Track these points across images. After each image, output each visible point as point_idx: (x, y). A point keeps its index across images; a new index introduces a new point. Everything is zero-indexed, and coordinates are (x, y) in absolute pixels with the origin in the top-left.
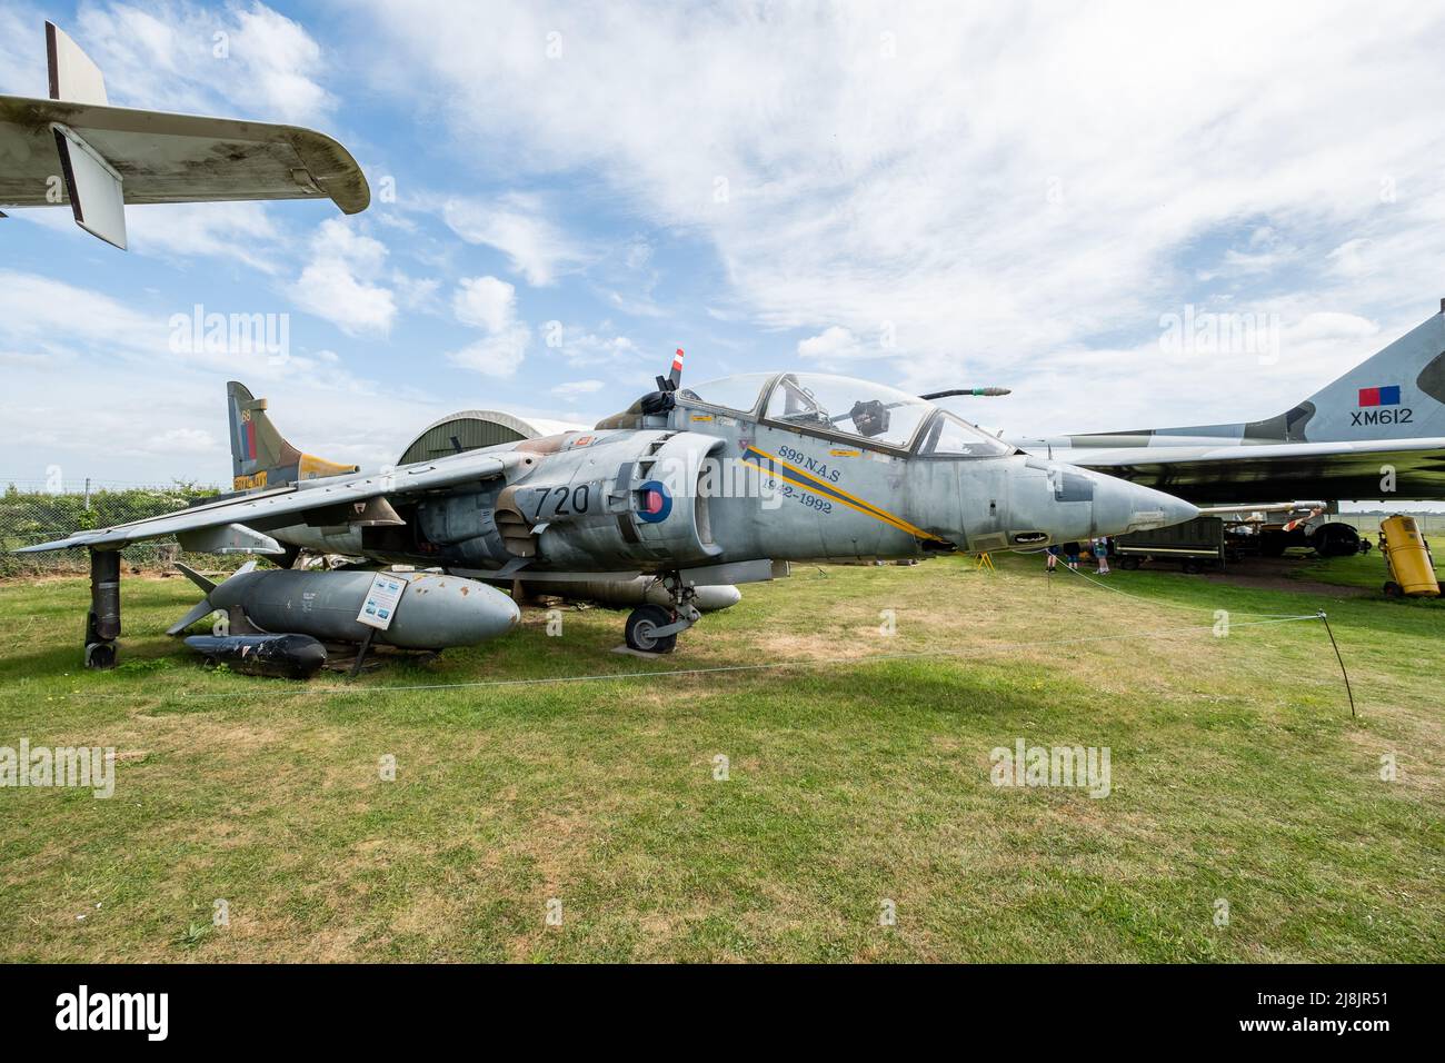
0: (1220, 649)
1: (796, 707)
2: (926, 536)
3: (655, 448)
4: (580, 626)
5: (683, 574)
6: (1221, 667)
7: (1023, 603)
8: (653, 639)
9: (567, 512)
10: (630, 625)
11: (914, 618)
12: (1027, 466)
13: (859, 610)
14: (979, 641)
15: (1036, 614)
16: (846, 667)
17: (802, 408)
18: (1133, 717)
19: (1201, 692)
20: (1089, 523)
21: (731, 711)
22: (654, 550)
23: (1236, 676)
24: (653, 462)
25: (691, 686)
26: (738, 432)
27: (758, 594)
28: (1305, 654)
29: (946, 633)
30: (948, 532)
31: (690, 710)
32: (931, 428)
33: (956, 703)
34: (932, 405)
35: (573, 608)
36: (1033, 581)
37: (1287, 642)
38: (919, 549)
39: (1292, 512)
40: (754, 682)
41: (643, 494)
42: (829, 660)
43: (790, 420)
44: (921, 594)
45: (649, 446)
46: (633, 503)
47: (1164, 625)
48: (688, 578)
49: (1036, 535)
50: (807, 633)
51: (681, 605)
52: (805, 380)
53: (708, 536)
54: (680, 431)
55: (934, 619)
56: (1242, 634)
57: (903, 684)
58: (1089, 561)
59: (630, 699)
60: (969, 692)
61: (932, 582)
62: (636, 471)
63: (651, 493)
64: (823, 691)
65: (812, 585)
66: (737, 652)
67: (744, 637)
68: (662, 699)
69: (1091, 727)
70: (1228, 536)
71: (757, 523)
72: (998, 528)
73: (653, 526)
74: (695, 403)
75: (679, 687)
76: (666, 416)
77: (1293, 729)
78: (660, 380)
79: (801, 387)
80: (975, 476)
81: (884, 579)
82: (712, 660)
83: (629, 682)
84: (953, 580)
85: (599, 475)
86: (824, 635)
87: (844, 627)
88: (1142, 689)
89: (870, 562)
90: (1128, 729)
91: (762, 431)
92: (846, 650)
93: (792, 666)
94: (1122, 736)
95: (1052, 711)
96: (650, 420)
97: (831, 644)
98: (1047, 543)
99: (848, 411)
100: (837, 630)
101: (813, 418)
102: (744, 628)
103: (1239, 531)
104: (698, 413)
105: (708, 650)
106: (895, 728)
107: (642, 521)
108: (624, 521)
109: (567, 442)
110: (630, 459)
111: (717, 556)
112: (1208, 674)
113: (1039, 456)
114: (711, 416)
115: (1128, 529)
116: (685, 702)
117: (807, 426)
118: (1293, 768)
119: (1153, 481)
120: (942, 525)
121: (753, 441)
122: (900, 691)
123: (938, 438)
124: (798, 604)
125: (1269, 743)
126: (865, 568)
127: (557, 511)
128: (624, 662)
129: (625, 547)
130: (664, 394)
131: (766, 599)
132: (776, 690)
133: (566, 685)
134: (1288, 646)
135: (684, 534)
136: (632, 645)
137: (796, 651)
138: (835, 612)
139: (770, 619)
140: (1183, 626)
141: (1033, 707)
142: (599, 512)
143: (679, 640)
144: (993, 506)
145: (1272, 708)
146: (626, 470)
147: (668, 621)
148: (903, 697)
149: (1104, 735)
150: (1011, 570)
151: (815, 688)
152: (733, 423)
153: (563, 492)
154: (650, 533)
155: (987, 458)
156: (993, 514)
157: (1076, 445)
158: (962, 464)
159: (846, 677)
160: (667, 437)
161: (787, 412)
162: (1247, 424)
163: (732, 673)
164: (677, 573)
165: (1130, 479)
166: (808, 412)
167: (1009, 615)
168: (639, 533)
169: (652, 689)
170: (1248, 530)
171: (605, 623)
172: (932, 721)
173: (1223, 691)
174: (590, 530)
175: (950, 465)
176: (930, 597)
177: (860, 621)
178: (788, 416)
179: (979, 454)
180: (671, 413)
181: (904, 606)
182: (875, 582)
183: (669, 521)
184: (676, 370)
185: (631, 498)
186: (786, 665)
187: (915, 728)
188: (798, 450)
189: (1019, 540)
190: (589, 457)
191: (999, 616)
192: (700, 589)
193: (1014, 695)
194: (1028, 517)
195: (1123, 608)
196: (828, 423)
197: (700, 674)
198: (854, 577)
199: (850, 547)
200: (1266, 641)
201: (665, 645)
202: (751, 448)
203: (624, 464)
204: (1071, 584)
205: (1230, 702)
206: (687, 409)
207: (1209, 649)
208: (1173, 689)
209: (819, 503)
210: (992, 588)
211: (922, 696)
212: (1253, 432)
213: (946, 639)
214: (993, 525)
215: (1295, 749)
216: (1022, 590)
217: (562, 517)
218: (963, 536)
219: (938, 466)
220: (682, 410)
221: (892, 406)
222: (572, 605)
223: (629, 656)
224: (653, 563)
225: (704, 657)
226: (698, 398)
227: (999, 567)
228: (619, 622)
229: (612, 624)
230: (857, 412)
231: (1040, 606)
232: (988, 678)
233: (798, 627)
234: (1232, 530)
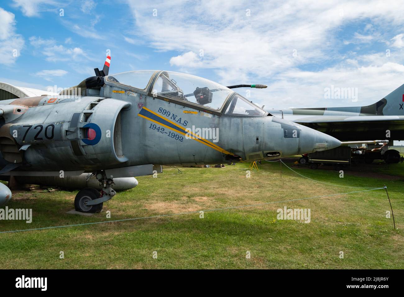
0: (347, 203)
1: (163, 237)
2: (227, 153)
3: (92, 106)
4: (49, 200)
5: (107, 172)
6: (348, 210)
7: (270, 184)
8: (90, 206)
9: (41, 139)
10: (77, 199)
11: (221, 192)
12: (273, 121)
13: (196, 189)
14: (250, 202)
15: (275, 189)
16: (189, 216)
17: (170, 89)
18: (312, 233)
19: (339, 221)
20: (297, 147)
21: (130, 241)
22: (91, 159)
23: (353, 214)
24: (91, 113)
25: (109, 229)
26: (138, 99)
27: (146, 182)
28: (379, 204)
29: (236, 199)
30: (237, 151)
31: (108, 241)
32: (231, 102)
33: (238, 231)
34: (232, 91)
35: (45, 191)
36: (275, 175)
37: (373, 199)
38: (224, 159)
39: (376, 144)
40: (143, 226)
41: (85, 130)
42: (181, 213)
43: (164, 94)
44: (225, 181)
45: (89, 105)
46: (80, 135)
47: (326, 193)
48: (109, 174)
49: (275, 153)
50: (171, 200)
51: (106, 188)
52: (172, 74)
53: (121, 152)
54: (107, 98)
55: (230, 192)
56: (356, 196)
57: (215, 224)
58: (298, 165)
59: (75, 238)
60: (244, 225)
61: (231, 175)
62: (82, 117)
63: (90, 129)
64: (177, 229)
65: (174, 177)
66: (135, 211)
67: (139, 203)
68: (93, 237)
69: (295, 239)
70: (353, 155)
71: (146, 146)
72: (259, 150)
73: (91, 147)
74: (115, 83)
75: (103, 230)
76: (99, 89)
77: (373, 236)
78: (96, 70)
79: (170, 79)
80: (250, 125)
81: (208, 174)
82: (121, 215)
83: (75, 228)
84: (240, 174)
85: (60, 119)
86: (179, 202)
87: (189, 197)
88: (317, 221)
89: (203, 166)
90: (310, 239)
91: (149, 100)
92: (189, 208)
93: (162, 217)
94: (307, 242)
95: (279, 233)
96: (90, 91)
97: (182, 206)
98: (280, 157)
99: (192, 92)
100: (185, 198)
101: (176, 94)
102: (139, 199)
103: (357, 153)
104: (116, 89)
105: (119, 211)
106: (210, 244)
107: (84, 144)
108: (74, 143)
109: (43, 100)
110: (79, 111)
111: (125, 163)
112: (342, 214)
113: (278, 117)
114: (123, 91)
115: (313, 150)
116: (105, 238)
117: (173, 98)
118: (372, 252)
119: (325, 130)
120: (235, 148)
121: (145, 104)
122: (213, 227)
123: (234, 107)
124: (167, 187)
125: (364, 242)
126: (200, 169)
127: (36, 138)
128: (73, 219)
129: (74, 158)
130: (98, 78)
131: (151, 184)
132: (154, 229)
133: (39, 232)
134: (373, 201)
135: (107, 151)
136: (78, 209)
137: (165, 209)
138: (185, 190)
139: (152, 194)
140: (334, 193)
141: (270, 231)
142: (60, 139)
143: (104, 206)
144: (257, 139)
145: (366, 227)
146: (76, 117)
147: (98, 196)
148: (215, 229)
149: (300, 242)
150: (265, 170)
151: (173, 227)
152: (135, 95)
153: (39, 128)
154: (89, 150)
155: (255, 117)
156: (257, 143)
157: (295, 113)
158: (244, 119)
159: (188, 221)
160: (99, 101)
161: (163, 91)
162: (362, 107)
163: (131, 221)
164: (104, 172)
165: (316, 129)
166: (173, 91)
167: (263, 190)
168: (83, 150)
169: (88, 232)
170: (361, 152)
171: (64, 198)
172: (227, 240)
173: (348, 221)
174: (55, 149)
175: (239, 120)
176: (229, 182)
177: (196, 194)
178: (163, 93)
179: (253, 114)
180: (102, 88)
181: (218, 187)
182: (204, 176)
183: (99, 144)
184: (107, 66)
185: (79, 132)
186: (159, 217)
187: (219, 244)
188: (168, 109)
189: (268, 155)
190: (55, 109)
191: (259, 190)
192: (117, 180)
193: (263, 226)
194: (272, 145)
195: (311, 186)
196: (182, 97)
197: (115, 223)
198: (195, 173)
199: (192, 158)
200: (365, 199)
201: (97, 209)
202: (144, 108)
203: (75, 114)
204: (290, 175)
205: (350, 225)
206: (111, 87)
207: (343, 203)
208: (329, 220)
209: (177, 136)
210: (257, 178)
211: (223, 229)
212: (365, 110)
213: (235, 202)
214: (257, 148)
215: (373, 244)
216: (270, 178)
217: (38, 141)
218: (244, 153)
219: (234, 120)
220: (108, 87)
221: (214, 90)
222: (45, 189)
223: (76, 215)
224: (90, 166)
225: (117, 214)
226: (117, 81)
227: (260, 168)
228: (72, 197)
229: (67, 198)
230: (197, 93)
231: (277, 185)
232: (253, 219)
233: (166, 198)
234: (354, 152)
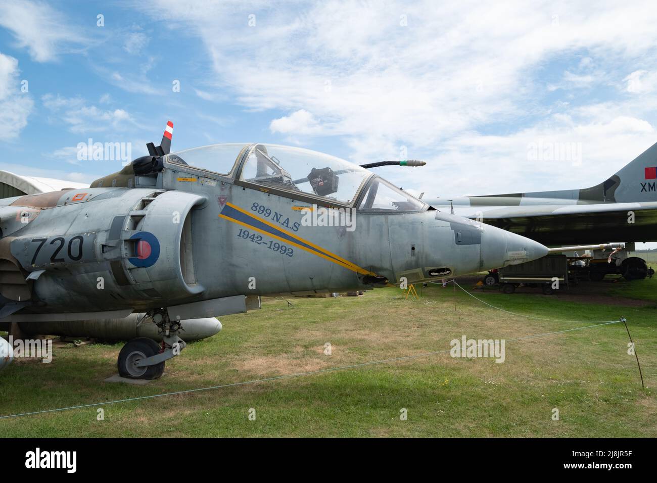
0: (564, 347)
1: (265, 416)
2: (366, 273)
3: (145, 203)
4: (76, 360)
5: (170, 310)
6: (565, 360)
7: (437, 321)
8: (143, 368)
9: (62, 260)
10: (122, 357)
11: (359, 337)
12: (437, 218)
13: (318, 333)
14: (406, 351)
15: (446, 328)
16: (306, 379)
17: (270, 171)
18: (509, 400)
19: (552, 379)
20: (478, 260)
21: (210, 423)
22: (144, 291)
23: (575, 366)
24: (143, 216)
25: (176, 405)
26: (218, 191)
27: (237, 324)
28: (615, 348)
29: (383, 347)
30: (382, 269)
31: (174, 426)
32: (369, 189)
33: (388, 401)
34: (369, 172)
35: (69, 345)
36: (445, 305)
37: (606, 340)
38: (361, 283)
39: (604, 250)
40: (231, 397)
41: (133, 243)
42: (293, 375)
43: (260, 182)
44: (365, 318)
45: (139, 203)
46: (125, 251)
47: (530, 332)
48: (174, 314)
49: (443, 270)
50: (276, 353)
51: (168, 336)
52: (273, 149)
53: (192, 277)
54: (167, 190)
55: (374, 337)
56: (578, 335)
57: (349, 390)
58: (482, 288)
59: (120, 422)
60: (397, 391)
61: (373, 308)
62: (128, 223)
63: (141, 242)
64: (287, 400)
65: (281, 315)
66: (217, 373)
67: (223, 360)
68: (149, 419)
69: (481, 411)
70: (571, 268)
71: (233, 265)
72: (417, 265)
73: (143, 270)
74: (180, 166)
75: (165, 407)
76: (156, 177)
77: (608, 400)
78: (150, 146)
79: (269, 156)
80: (400, 226)
81: (337, 308)
82: (195, 382)
83: (119, 407)
84: (388, 306)
85: (93, 227)
86: (289, 355)
87: (306, 347)
88: (516, 379)
89: (327, 295)
90: (506, 409)
91: (237, 190)
92: (306, 365)
93: (262, 382)
94: (501, 415)
95: (455, 401)
96: (141, 180)
97: (295, 362)
98: (451, 276)
99: (305, 175)
100: (300, 349)
101: (279, 180)
102: (224, 353)
103: (577, 264)
104: (183, 175)
105: (192, 374)
106: (342, 425)
107: (132, 266)
108: (117, 267)
109: (64, 197)
110: (123, 212)
111: (200, 294)
112: (557, 365)
113: (445, 211)
114: (195, 178)
115: (504, 264)
116: (170, 420)
117: (274, 187)
118: (608, 428)
119: (523, 230)
120: (377, 264)
121: (230, 198)
122: (347, 395)
123: (374, 197)
124: (269, 331)
125: (594, 411)
126: (324, 299)
127: (53, 259)
128: (115, 390)
129: (118, 289)
130: (154, 159)
131: (244, 328)
132: (249, 402)
133: (60, 415)
134: (605, 343)
135: (170, 277)
136: (123, 373)
137: (266, 369)
138: (299, 335)
139: (246, 345)
140: (542, 333)
141: (440, 399)
142: (93, 259)
143: (167, 367)
144: (413, 249)
145: (596, 386)
146: (118, 222)
147: (157, 351)
148: (349, 399)
149: (490, 416)
150: (429, 297)
151: (281, 398)
152: (213, 184)
153: (59, 242)
154: (140, 276)
155: (408, 213)
156: (413, 255)
157: (474, 203)
158: (391, 217)
159: (306, 387)
160: (155, 195)
161: (258, 175)
162: (580, 190)
163: (212, 391)
164: (165, 310)
165: (507, 229)
166: (275, 176)
167: (427, 330)
168: (130, 276)
169: (140, 411)
170: (583, 263)
171: (100, 356)
172: (370, 416)
173: (566, 377)
174: (85, 275)
175: (382, 218)
176: (371, 320)
177: (318, 342)
178: (259, 178)
179: (404, 209)
180: (160, 175)
181: (352, 328)
182: (330, 310)
183: (157, 266)
184: (167, 139)
185: (123, 246)
186: (257, 381)
187: (358, 423)
188: (266, 205)
189: (432, 274)
190: (85, 211)
191: (420, 331)
192: (187, 323)
193: (429, 391)
194: (438, 257)
195: (504, 321)
196: (291, 185)
197: (184, 395)
198: (314, 307)
199: (308, 283)
200: (593, 340)
201: (155, 372)
202: (228, 204)
203: (116, 217)
204: (470, 305)
205: (571, 384)
206: (174, 172)
207: (558, 348)
208: (535, 378)
209: (284, 248)
210: (415, 311)
211: (363, 398)
212: (585, 195)
213: (382, 352)
214: (413, 263)
215: (610, 414)
216: (437, 311)
217: (57, 264)
218: (393, 272)
219: (374, 219)
220: (170, 172)
221: (340, 172)
222: (68, 342)
223: (121, 384)
224: (142, 302)
225: (189, 379)
226: (184, 163)
227: (421, 294)
228: (113, 354)
229: (106, 356)
230: (314, 176)
231: (449, 323)
232: (411, 380)
233: (269, 350)
234: (573, 264)
